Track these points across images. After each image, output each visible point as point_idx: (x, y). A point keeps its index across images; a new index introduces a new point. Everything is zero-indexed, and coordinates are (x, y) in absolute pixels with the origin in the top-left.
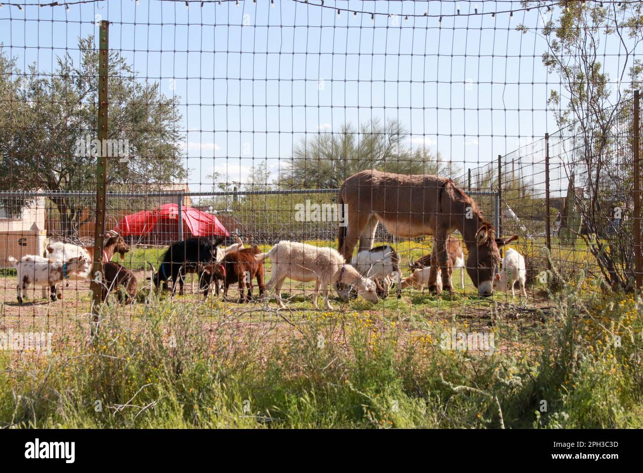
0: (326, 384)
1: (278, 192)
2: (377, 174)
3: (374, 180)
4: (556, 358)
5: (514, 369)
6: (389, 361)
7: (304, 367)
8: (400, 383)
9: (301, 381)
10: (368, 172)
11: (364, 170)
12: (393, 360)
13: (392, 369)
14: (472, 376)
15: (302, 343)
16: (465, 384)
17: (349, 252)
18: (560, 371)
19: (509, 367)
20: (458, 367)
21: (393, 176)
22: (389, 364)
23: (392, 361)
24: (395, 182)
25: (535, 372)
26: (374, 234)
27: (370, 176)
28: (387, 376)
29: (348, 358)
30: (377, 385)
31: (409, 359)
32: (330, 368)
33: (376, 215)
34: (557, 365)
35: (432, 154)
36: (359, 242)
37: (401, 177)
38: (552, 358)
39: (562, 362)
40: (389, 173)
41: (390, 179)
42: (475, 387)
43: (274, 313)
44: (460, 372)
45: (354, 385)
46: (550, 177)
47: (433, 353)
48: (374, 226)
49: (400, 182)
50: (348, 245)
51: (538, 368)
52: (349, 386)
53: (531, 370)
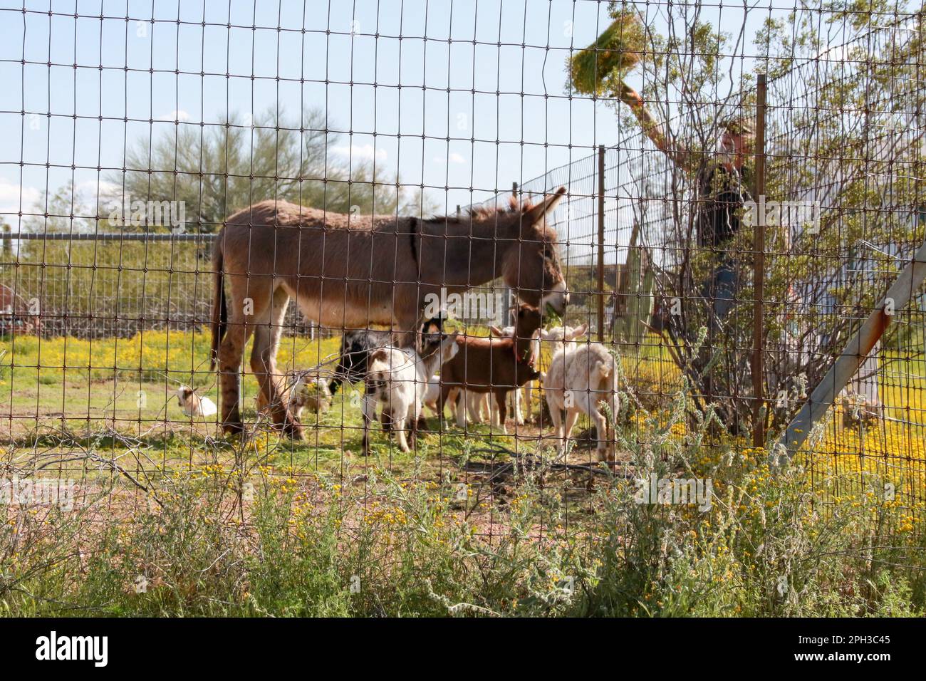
0: (205, 602)
1: (92, 237)
2: (289, 210)
3: (283, 218)
4: (627, 552)
5: (555, 573)
6: (327, 558)
7: (164, 568)
8: (347, 598)
9: (157, 594)
10: (270, 203)
11: (259, 200)
12: (334, 555)
13: (331, 572)
14: (478, 586)
15: (161, 522)
16: (464, 600)
17: (235, 354)
18: (634, 576)
19: (549, 567)
20: (452, 569)
21: (317, 214)
22: (327, 563)
23: (332, 557)
24: (321, 224)
25: (593, 580)
26: (281, 321)
27: (275, 212)
28: (322, 586)
29: (247, 551)
30: (304, 601)
31: (362, 553)
32: (214, 570)
33: (285, 284)
34: (630, 565)
35: (387, 175)
36: (252, 337)
37: (332, 218)
38: (620, 553)
39: (640, 559)
40: (312, 209)
41: (312, 219)
42: (483, 605)
43: (107, 465)
44: (456, 578)
45: (261, 602)
46: (605, 225)
47: (409, 542)
48: (281, 306)
49: (330, 227)
50: (233, 341)
51: (599, 572)
52: (251, 604)
53: (585, 575)
